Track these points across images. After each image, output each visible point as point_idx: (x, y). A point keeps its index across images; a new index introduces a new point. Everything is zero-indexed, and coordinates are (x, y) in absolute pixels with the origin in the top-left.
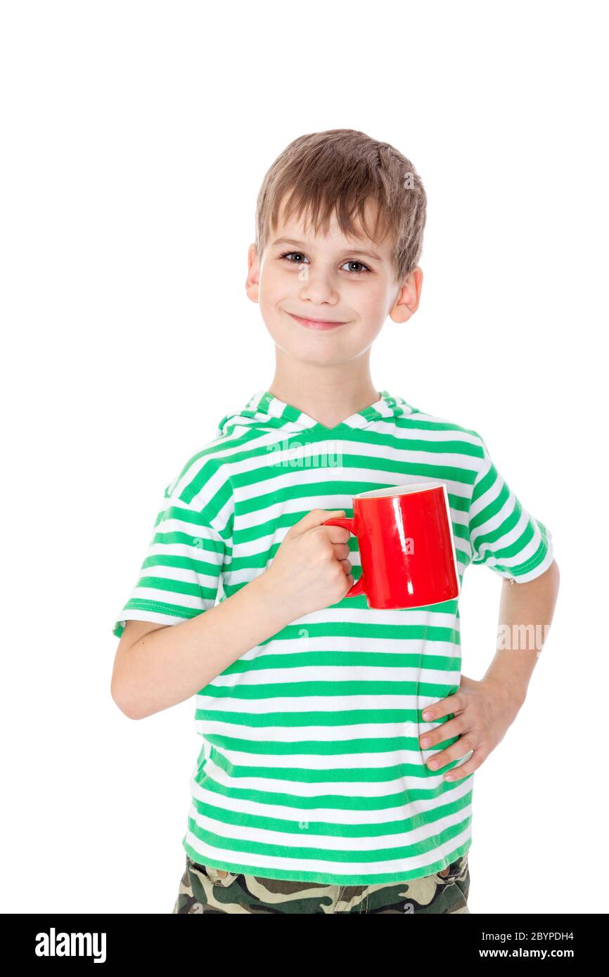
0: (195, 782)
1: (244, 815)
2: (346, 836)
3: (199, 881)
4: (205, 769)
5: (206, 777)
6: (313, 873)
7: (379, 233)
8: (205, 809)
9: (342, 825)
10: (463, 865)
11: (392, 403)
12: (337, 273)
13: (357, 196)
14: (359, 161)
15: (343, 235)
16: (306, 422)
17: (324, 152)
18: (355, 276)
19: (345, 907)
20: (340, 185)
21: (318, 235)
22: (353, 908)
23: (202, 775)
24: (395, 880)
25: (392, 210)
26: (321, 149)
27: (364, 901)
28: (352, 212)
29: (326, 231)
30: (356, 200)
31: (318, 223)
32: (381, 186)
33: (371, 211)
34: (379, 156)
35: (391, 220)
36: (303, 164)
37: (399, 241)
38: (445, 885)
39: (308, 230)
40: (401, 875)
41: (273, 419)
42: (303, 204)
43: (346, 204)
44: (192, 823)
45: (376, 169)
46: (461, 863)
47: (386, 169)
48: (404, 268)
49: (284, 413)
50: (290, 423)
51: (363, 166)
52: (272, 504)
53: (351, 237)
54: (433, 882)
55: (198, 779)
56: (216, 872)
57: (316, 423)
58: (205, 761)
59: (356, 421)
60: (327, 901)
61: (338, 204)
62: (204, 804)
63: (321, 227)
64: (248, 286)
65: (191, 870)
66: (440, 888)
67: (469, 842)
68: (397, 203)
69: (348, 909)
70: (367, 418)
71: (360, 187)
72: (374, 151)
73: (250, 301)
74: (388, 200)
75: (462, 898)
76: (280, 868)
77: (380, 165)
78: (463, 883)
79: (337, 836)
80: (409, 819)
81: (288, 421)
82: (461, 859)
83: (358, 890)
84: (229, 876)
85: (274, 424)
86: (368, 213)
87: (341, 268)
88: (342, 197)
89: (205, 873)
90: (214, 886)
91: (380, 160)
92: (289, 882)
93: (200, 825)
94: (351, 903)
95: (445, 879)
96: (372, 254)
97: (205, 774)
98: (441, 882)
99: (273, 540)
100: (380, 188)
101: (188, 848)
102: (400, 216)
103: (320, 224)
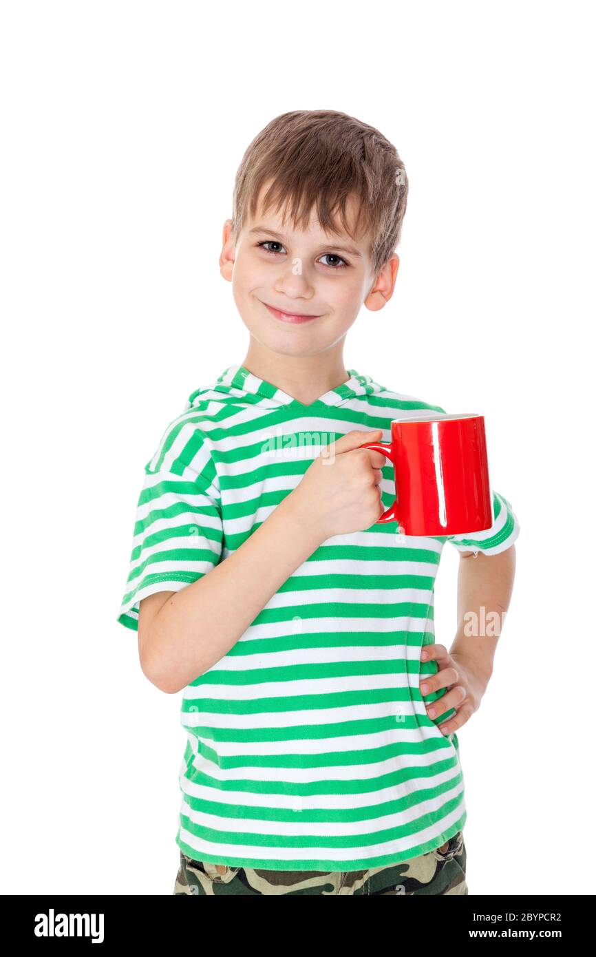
0: (185, 778)
1: (241, 807)
2: (347, 821)
3: (197, 878)
4: (195, 764)
5: (196, 773)
6: (315, 861)
7: (359, 230)
8: (199, 805)
9: (341, 810)
10: (460, 840)
11: (363, 382)
12: (313, 266)
13: (340, 192)
14: (343, 154)
15: (323, 231)
16: (282, 398)
17: (308, 142)
18: (332, 270)
19: (347, 891)
20: (323, 179)
21: (296, 228)
22: (355, 892)
23: (192, 771)
24: (395, 861)
25: (374, 207)
26: (306, 136)
27: (366, 884)
28: (333, 208)
29: (305, 225)
30: (338, 196)
31: (297, 218)
32: (364, 182)
33: (352, 207)
34: (363, 147)
35: (372, 217)
36: (286, 152)
37: (378, 236)
38: (444, 861)
39: (287, 224)
40: (400, 855)
41: (249, 394)
42: (283, 196)
43: (327, 200)
44: (186, 821)
45: (360, 163)
46: (458, 838)
47: (370, 161)
48: (382, 259)
49: (260, 389)
50: (266, 399)
51: (347, 159)
52: (253, 483)
53: (329, 232)
54: (434, 860)
55: (188, 775)
56: (214, 869)
57: (293, 399)
58: (193, 757)
59: (332, 399)
60: (329, 887)
61: (319, 199)
62: (197, 800)
63: (301, 220)
64: (222, 263)
65: (187, 868)
66: (440, 865)
67: (465, 815)
68: (379, 199)
69: (351, 893)
70: (342, 396)
71: (342, 183)
72: (359, 141)
73: (222, 278)
74: (371, 197)
75: (461, 872)
76: (279, 858)
77: (364, 157)
78: (461, 857)
79: (337, 821)
80: (404, 798)
81: (265, 397)
82: (459, 834)
83: (359, 875)
84: (229, 871)
85: (250, 400)
86: (350, 209)
87: (318, 262)
88: (323, 192)
89: (202, 870)
90: (214, 884)
91: (364, 152)
92: (291, 872)
93: (195, 822)
94: (353, 887)
95: (445, 855)
96: (350, 250)
97: (195, 770)
98: (441, 858)
99: (255, 519)
100: (363, 184)
101: (183, 845)
102: (380, 210)
103: (300, 218)
